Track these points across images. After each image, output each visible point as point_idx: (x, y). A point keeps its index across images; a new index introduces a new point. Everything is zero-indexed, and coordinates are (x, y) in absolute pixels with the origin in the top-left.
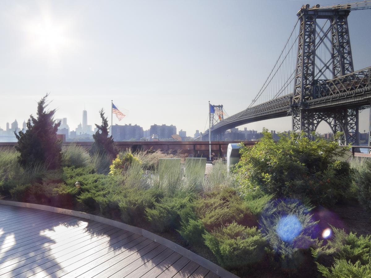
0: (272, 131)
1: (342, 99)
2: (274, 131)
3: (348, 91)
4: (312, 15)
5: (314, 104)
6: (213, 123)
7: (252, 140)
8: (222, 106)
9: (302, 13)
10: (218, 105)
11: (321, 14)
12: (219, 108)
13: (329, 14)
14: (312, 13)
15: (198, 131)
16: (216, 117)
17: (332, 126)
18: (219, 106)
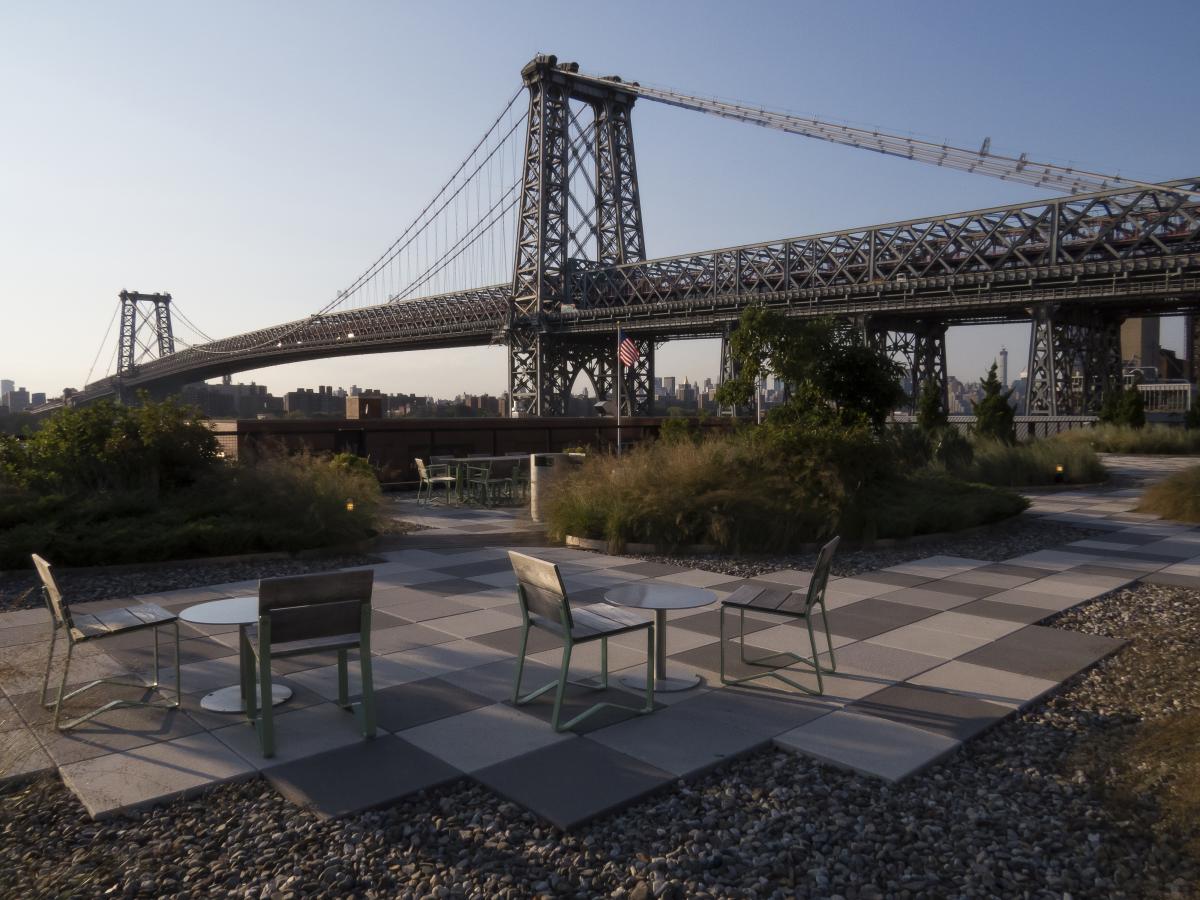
0: (322, 388)
1: (659, 317)
2: (330, 389)
3: (663, 298)
4: (561, 85)
5: (579, 323)
6: (131, 356)
7: (260, 417)
8: (167, 299)
9: (539, 73)
10: (152, 293)
11: (580, 88)
12: (157, 304)
13: (596, 93)
14: (561, 81)
15: (13, 383)
16: (147, 336)
17: (596, 378)
18: (156, 298)
